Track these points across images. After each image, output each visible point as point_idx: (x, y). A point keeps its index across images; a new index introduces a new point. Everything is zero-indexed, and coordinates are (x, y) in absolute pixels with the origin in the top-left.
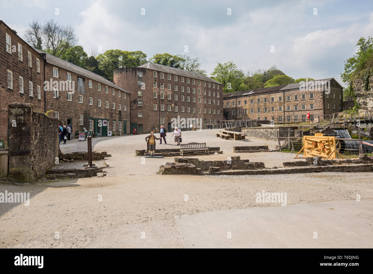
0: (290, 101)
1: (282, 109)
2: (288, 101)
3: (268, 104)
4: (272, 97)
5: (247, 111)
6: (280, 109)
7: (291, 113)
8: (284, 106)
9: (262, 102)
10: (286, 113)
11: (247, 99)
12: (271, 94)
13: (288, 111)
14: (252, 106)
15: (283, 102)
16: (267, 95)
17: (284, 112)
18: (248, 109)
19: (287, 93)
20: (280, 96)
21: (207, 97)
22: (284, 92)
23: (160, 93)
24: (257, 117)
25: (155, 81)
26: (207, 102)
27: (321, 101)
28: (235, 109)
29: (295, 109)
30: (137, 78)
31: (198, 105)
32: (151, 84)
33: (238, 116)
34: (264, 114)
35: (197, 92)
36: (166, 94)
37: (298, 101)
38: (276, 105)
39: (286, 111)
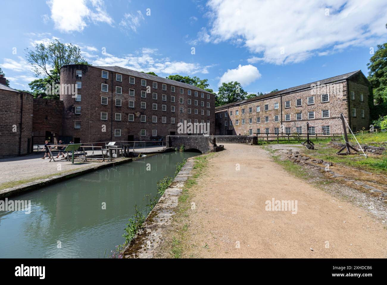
0: (290, 108)
1: (279, 118)
3: (261, 113)
4: (266, 104)
5: (239, 122)
6: (276, 119)
7: (292, 123)
8: (282, 114)
11: (239, 108)
13: (287, 122)
14: (244, 116)
15: (280, 109)
17: (282, 122)
18: (240, 120)
19: (285, 98)
21: (193, 107)
22: (281, 96)
23: (113, 98)
24: (248, 129)
25: (106, 83)
26: (193, 111)
27: (342, 105)
28: (227, 119)
29: (297, 117)
30: (74, 78)
31: (179, 115)
32: (96, 86)
33: (230, 127)
34: (257, 125)
35: (178, 101)
36: (126, 100)
37: (301, 106)
38: (270, 113)
39: (284, 122)
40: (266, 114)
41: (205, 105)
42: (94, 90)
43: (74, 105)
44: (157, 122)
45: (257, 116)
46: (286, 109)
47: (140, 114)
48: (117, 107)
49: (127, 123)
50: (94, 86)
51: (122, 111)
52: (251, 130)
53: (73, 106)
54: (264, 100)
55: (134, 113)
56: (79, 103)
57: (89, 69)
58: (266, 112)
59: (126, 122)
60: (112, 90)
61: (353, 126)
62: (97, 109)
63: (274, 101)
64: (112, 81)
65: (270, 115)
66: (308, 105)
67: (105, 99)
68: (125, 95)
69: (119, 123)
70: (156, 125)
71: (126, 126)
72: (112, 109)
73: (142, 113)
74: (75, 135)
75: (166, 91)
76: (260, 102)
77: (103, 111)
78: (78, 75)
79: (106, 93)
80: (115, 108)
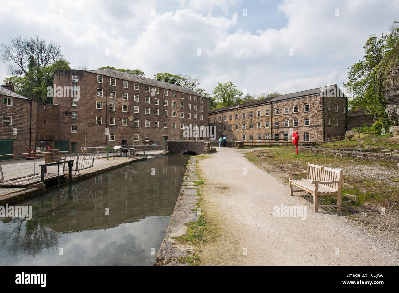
0: (279, 115)
1: (270, 125)
2: (276, 116)
3: (253, 119)
4: (259, 110)
5: (233, 127)
6: (267, 125)
7: (281, 130)
8: (272, 121)
9: (248, 117)
10: (274, 130)
11: (233, 113)
12: (257, 107)
13: (276, 128)
14: (237, 122)
15: (271, 116)
16: (253, 108)
17: (272, 128)
18: (233, 125)
19: (275, 106)
20: (266, 109)
21: (186, 111)
22: (272, 104)
23: (107, 103)
24: (242, 134)
25: (101, 87)
26: (186, 116)
27: (319, 115)
28: (221, 124)
29: (285, 124)
30: (71, 83)
31: (171, 120)
32: (92, 91)
33: (224, 132)
34: (249, 131)
35: (171, 105)
36: (120, 104)
37: (288, 114)
38: (262, 120)
39: (274, 128)
40: (258, 120)
41: (199, 109)
42: (90, 95)
43: (71, 110)
44: (149, 127)
45: (250, 121)
46: (275, 116)
47: (133, 118)
48: (111, 111)
49: (121, 128)
50: (90, 91)
51: (117, 116)
52: (244, 135)
53: (69, 111)
54: (256, 106)
55: (127, 118)
56: (76, 108)
57: (85, 74)
58: (258, 118)
59: (120, 126)
60: (107, 95)
61: (327, 133)
62: (92, 113)
64: (107, 85)
66: (294, 114)
67: (99, 104)
68: (119, 99)
69: (113, 128)
70: (149, 129)
71: (120, 130)
72: (106, 114)
73: (135, 118)
74: (72, 140)
75: (159, 95)
77: (99, 116)
78: (74, 80)
79: (101, 98)
80: (109, 113)
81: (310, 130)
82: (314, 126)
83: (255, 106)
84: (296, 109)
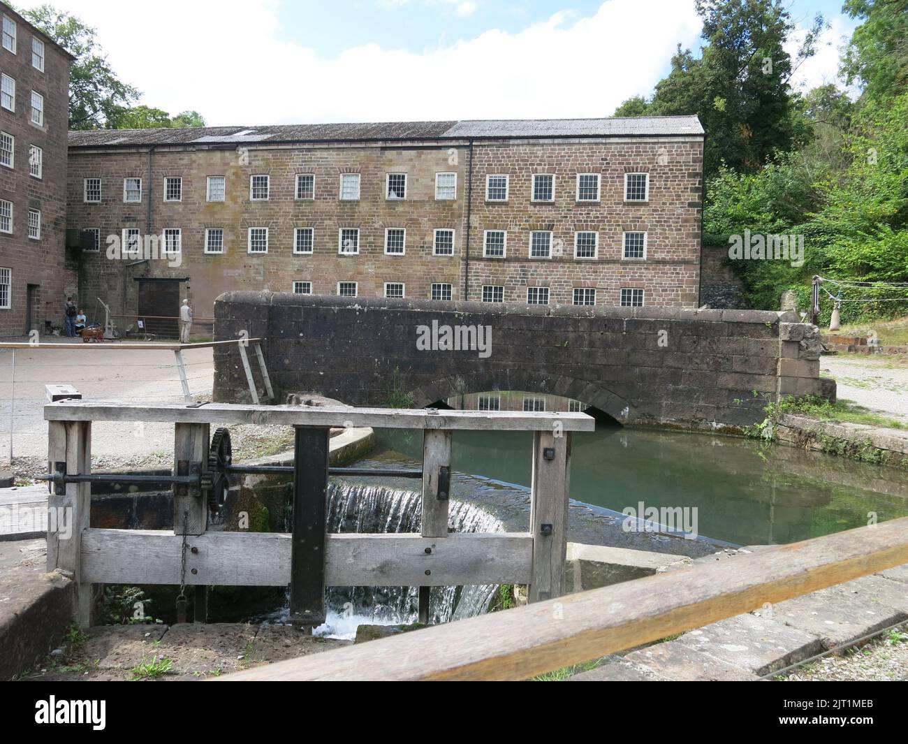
22: (470, 147)
28: (142, 217)
38: (415, 216)
39: (480, 259)
40: (392, 215)
45: (340, 217)
46: (488, 204)
54: (383, 149)
58: (393, 206)
63: (437, 164)
65: (414, 222)
76: (362, 153)
81: (648, 278)
82: (663, 262)
83: (380, 144)
84: (588, 186)
